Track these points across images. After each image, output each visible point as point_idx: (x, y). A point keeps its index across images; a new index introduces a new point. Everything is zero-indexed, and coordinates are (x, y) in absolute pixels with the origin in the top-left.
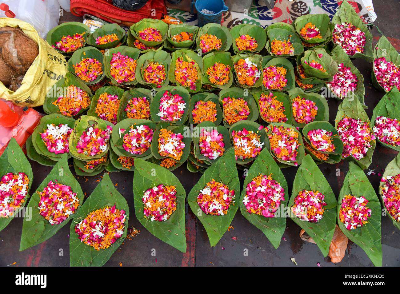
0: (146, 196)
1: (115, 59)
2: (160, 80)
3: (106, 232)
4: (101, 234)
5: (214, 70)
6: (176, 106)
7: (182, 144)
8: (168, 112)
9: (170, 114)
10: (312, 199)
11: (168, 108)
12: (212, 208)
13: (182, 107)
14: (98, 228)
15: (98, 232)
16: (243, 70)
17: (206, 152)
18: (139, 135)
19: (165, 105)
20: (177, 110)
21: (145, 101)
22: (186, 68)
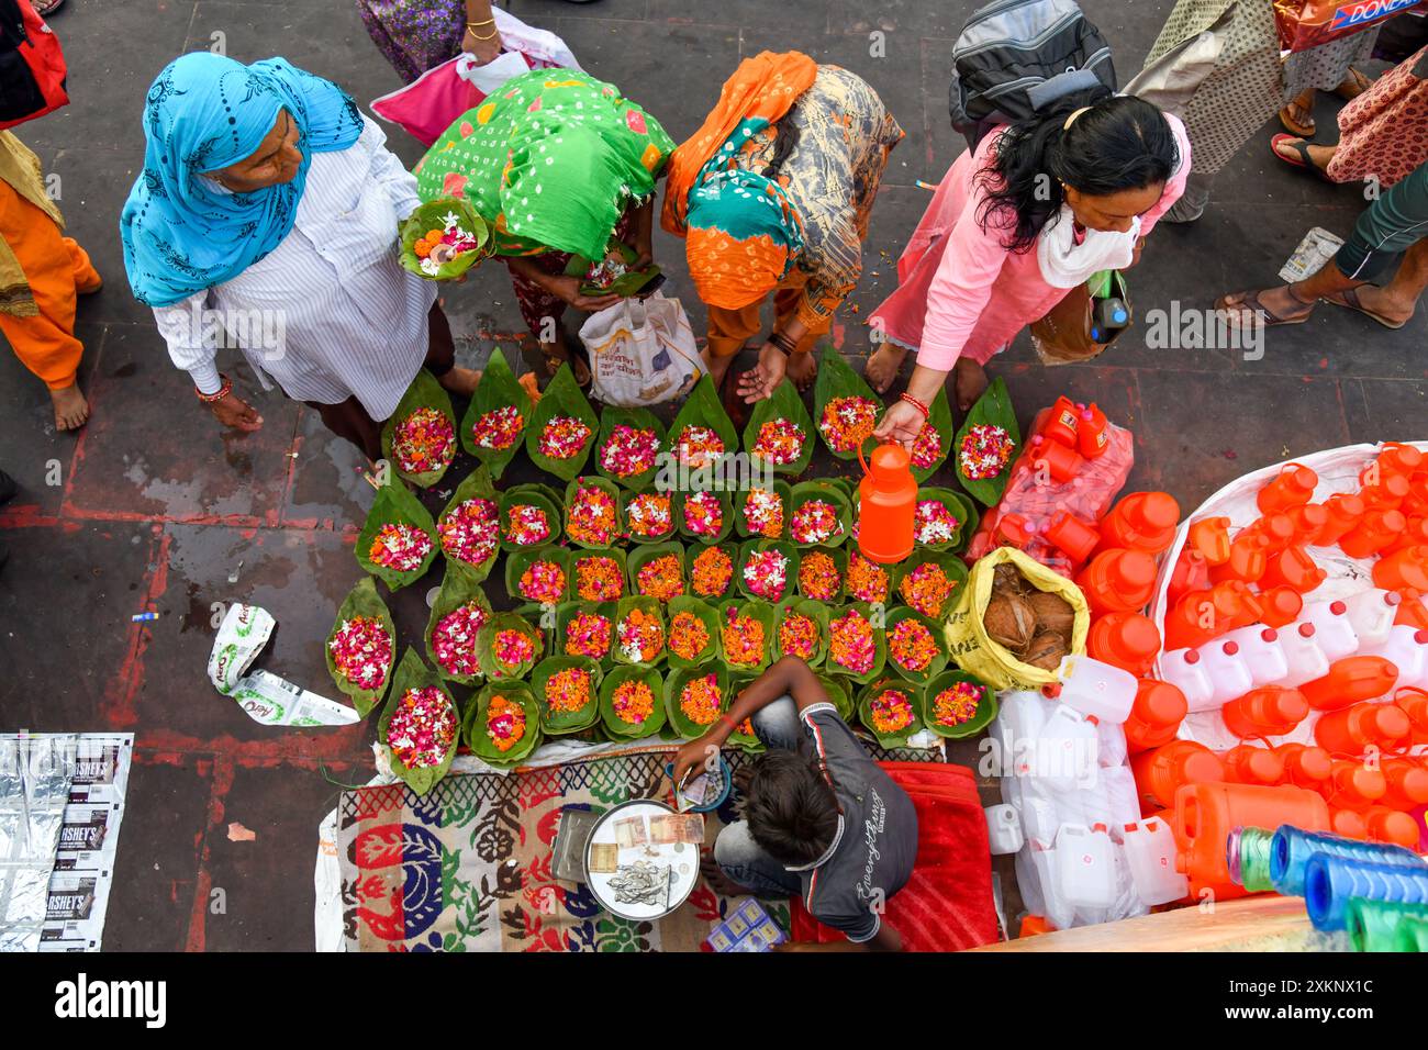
0: (794, 455)
1: (869, 656)
2: (788, 625)
3: (840, 419)
4: (843, 413)
5: (695, 646)
6: (759, 575)
7: (748, 513)
8: (771, 566)
9: (768, 562)
10: (558, 445)
11: (771, 571)
12: (705, 436)
13: (750, 573)
14: (852, 418)
15: (850, 414)
16: (648, 636)
17: (714, 502)
18: (814, 526)
19: (776, 579)
20: (757, 568)
21: (810, 593)
22: (744, 650)
